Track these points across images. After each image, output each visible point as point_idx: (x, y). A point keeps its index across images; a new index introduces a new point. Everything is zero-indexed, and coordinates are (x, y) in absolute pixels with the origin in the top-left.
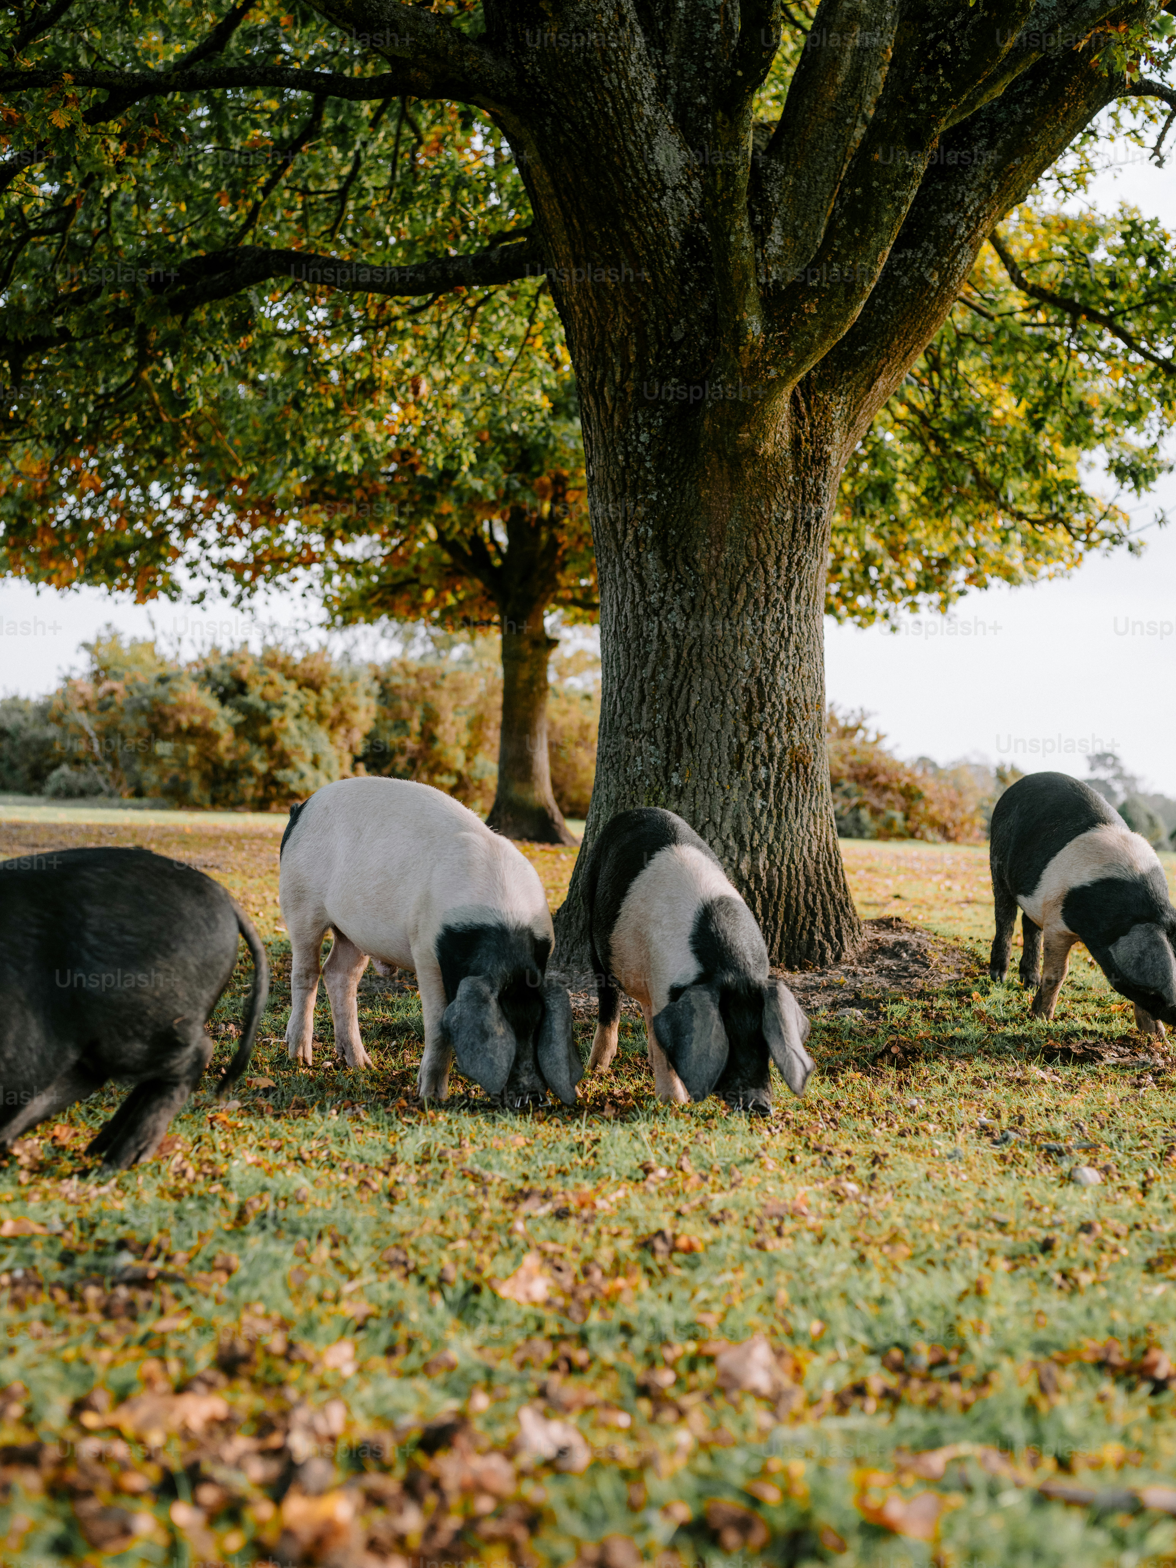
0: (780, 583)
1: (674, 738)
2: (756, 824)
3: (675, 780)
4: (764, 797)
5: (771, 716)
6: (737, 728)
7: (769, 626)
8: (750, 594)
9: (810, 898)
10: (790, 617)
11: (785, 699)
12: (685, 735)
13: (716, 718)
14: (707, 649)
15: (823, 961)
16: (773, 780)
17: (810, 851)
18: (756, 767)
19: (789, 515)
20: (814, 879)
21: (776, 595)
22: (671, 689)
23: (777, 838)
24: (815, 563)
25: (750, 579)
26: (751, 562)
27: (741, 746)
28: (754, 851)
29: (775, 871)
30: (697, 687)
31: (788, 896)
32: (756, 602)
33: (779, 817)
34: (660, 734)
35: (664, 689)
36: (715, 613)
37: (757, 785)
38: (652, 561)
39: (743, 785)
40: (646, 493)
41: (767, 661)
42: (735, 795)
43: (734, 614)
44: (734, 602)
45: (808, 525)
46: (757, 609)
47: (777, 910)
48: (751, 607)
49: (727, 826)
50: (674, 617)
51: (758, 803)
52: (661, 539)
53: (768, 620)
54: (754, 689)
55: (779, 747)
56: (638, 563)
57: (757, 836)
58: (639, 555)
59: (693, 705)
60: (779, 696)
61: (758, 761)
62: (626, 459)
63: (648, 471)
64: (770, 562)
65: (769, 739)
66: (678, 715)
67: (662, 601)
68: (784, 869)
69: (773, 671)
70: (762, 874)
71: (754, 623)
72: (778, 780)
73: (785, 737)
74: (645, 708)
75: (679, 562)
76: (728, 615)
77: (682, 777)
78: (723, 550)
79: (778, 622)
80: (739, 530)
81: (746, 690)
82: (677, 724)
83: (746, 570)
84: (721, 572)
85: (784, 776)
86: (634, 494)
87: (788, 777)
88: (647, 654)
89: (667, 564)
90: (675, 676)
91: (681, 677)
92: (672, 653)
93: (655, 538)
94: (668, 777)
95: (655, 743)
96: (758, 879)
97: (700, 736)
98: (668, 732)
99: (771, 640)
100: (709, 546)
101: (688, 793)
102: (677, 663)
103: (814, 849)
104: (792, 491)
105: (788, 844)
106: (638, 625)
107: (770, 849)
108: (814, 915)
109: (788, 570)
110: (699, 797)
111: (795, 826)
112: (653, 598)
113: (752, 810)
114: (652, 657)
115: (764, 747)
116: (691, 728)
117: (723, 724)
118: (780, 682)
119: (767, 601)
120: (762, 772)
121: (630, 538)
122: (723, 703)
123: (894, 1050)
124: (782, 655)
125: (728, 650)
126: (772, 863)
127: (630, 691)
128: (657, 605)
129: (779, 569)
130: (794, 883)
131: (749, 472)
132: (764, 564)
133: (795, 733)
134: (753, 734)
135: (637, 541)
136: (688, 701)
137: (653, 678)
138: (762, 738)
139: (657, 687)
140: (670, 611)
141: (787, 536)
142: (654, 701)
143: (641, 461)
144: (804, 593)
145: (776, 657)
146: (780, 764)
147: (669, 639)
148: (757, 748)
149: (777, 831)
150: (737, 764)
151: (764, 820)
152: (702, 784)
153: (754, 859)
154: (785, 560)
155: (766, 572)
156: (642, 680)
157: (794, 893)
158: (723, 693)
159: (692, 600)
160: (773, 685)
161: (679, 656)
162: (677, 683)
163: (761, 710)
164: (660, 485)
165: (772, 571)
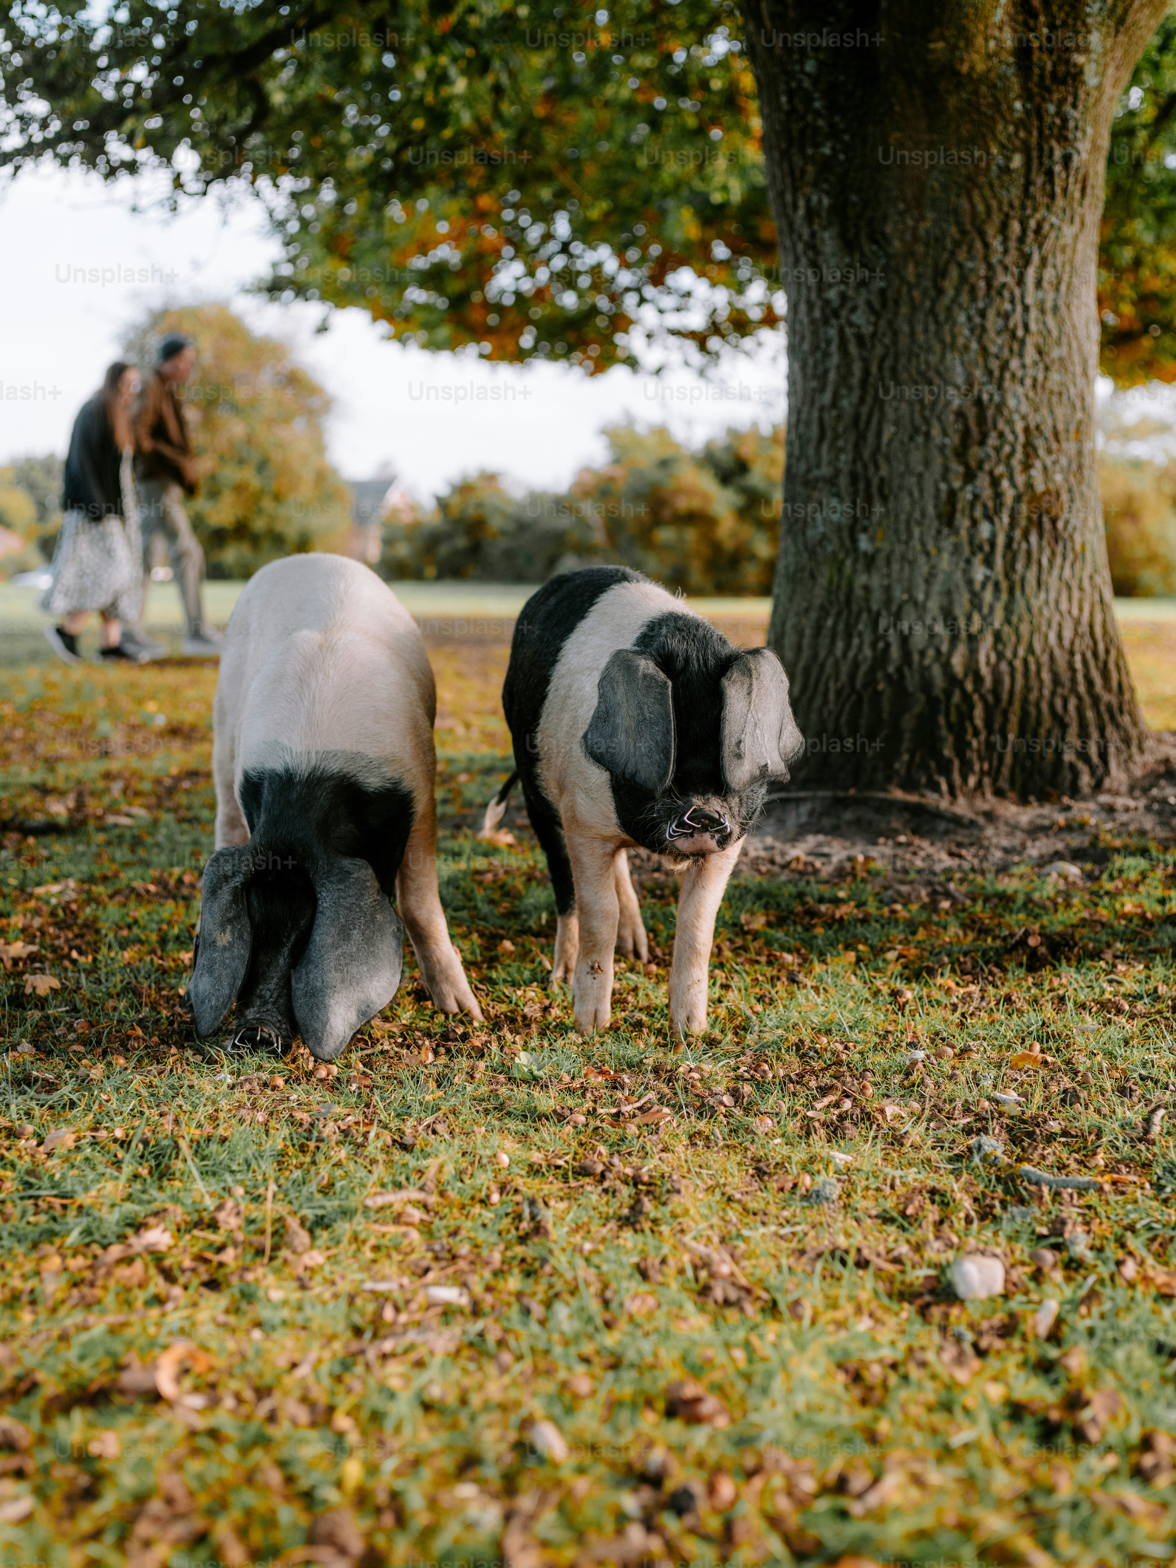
0: (1009, 260)
1: (861, 486)
2: (976, 602)
3: (864, 544)
4: (989, 562)
5: (998, 450)
6: (946, 470)
7: (993, 322)
8: (963, 278)
9: (1059, 703)
10: (1026, 309)
11: (1019, 426)
12: (875, 482)
13: (916, 457)
14: (903, 360)
15: (1075, 792)
16: (1001, 540)
17: (1060, 637)
18: (974, 523)
19: (1017, 161)
20: (1065, 676)
21: (1002, 278)
22: (856, 418)
23: (1008, 621)
24: (1069, 231)
25: (962, 255)
26: (963, 232)
27: (952, 494)
28: (973, 639)
29: (1004, 667)
30: (890, 414)
31: (1025, 701)
32: (973, 290)
33: (1011, 591)
34: (843, 482)
35: (847, 420)
36: (914, 308)
37: (975, 547)
38: (828, 241)
39: (956, 549)
40: (817, 145)
41: (990, 373)
42: (945, 562)
43: (940, 309)
44: (940, 291)
45: (1050, 175)
46: (973, 298)
47: (1006, 720)
48: (964, 298)
49: (933, 606)
50: (859, 318)
51: (979, 573)
52: (839, 210)
53: (991, 314)
54: (971, 413)
55: (1009, 494)
56: (812, 247)
57: (976, 619)
58: (813, 235)
59: (885, 438)
60: (1010, 422)
61: (978, 513)
62: (790, 101)
63: (817, 114)
64: (991, 231)
65: (995, 482)
66: (867, 453)
67: (843, 297)
68: (1018, 664)
69: (1000, 387)
70: (985, 670)
71: (970, 319)
72: (1010, 540)
73: (1020, 479)
74: (825, 448)
75: (864, 240)
76: (932, 312)
77: (872, 539)
78: (922, 218)
79: (1007, 316)
80: (945, 187)
81: (960, 415)
82: (865, 467)
83: (957, 244)
84: (920, 249)
85: (1018, 534)
86: (802, 151)
87: (1026, 536)
88: (826, 372)
89: (849, 244)
90: (862, 400)
91: (869, 400)
92: (857, 369)
93: (832, 208)
94: (854, 540)
95: (838, 495)
96: (978, 679)
97: (896, 482)
98: (854, 478)
99: (996, 343)
100: (902, 214)
101: (880, 561)
102: (864, 382)
103: (1068, 634)
104: (1020, 124)
105: (1024, 629)
106: (815, 333)
107: (998, 637)
108: (1064, 727)
109: (1021, 240)
110: (896, 567)
111: (1036, 603)
112: (832, 294)
113: (970, 582)
114: (832, 376)
115: (987, 493)
116: (884, 471)
117: (927, 463)
118: (1011, 402)
119: (989, 286)
120: (985, 530)
121: (801, 212)
122: (927, 435)
123: (1032, 941)
124: (1014, 364)
125: (933, 359)
126: (1000, 656)
127: (808, 424)
128: (836, 303)
129: (1005, 240)
130: (1034, 683)
131: (952, 102)
132: (982, 234)
133: (1036, 473)
134: (969, 477)
135: (811, 214)
136: (879, 434)
137: (834, 404)
138: (983, 481)
139: (839, 418)
140: (854, 310)
141: (1015, 192)
142: (836, 437)
143: (808, 100)
144: (1049, 274)
145: (1004, 367)
146: (1013, 517)
147: (853, 349)
148: (976, 497)
149: (1008, 610)
150: (948, 519)
151: (988, 596)
152: (899, 549)
153: (973, 652)
154: (1015, 227)
155: (986, 245)
156: (822, 409)
157: (1033, 696)
158: (926, 421)
159: (882, 292)
160: (1000, 407)
161: (866, 372)
162: (864, 410)
163: (982, 443)
164: (834, 133)
165: (996, 244)
